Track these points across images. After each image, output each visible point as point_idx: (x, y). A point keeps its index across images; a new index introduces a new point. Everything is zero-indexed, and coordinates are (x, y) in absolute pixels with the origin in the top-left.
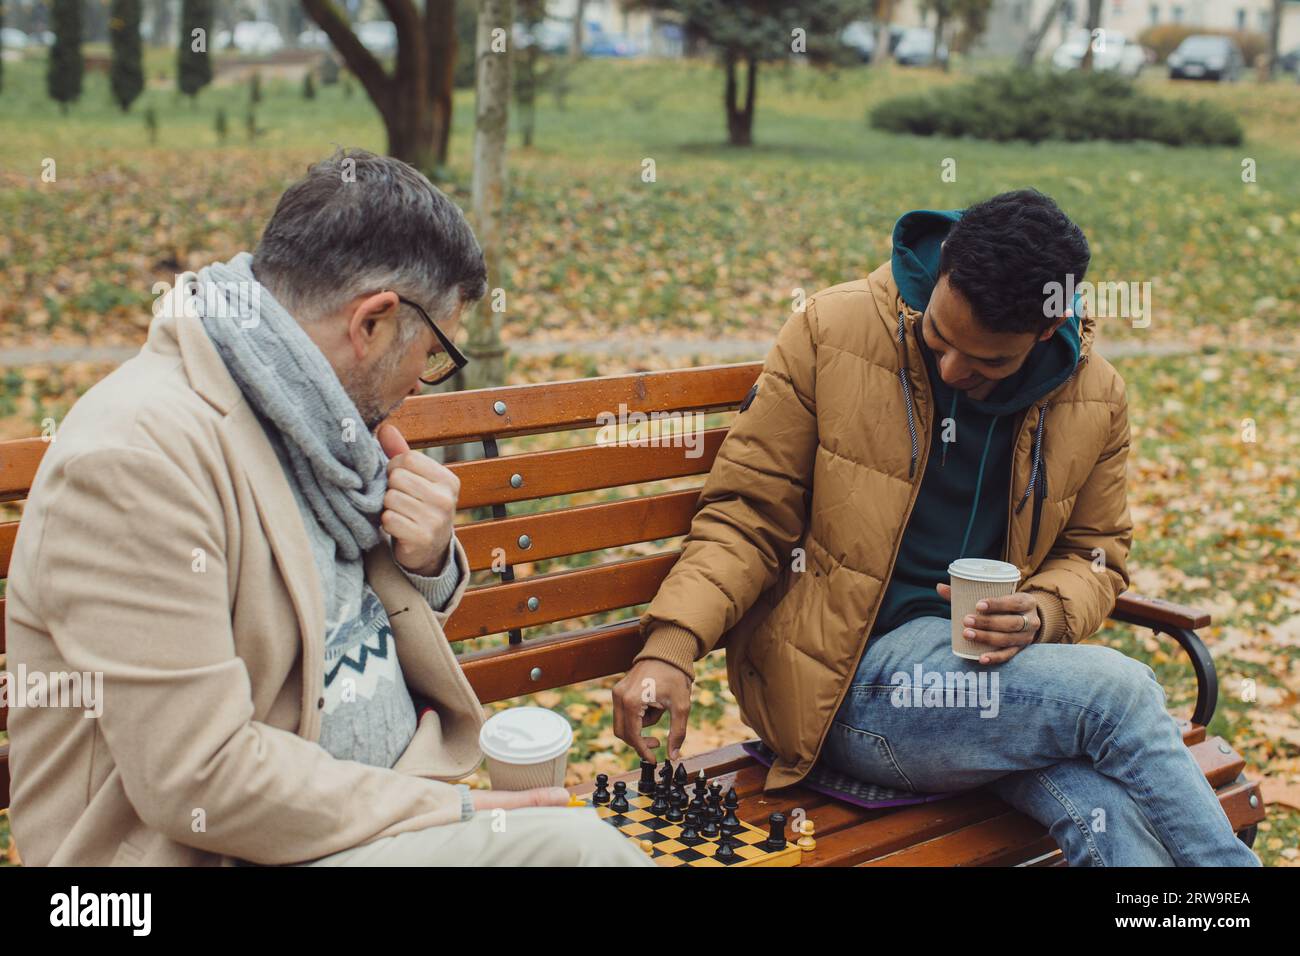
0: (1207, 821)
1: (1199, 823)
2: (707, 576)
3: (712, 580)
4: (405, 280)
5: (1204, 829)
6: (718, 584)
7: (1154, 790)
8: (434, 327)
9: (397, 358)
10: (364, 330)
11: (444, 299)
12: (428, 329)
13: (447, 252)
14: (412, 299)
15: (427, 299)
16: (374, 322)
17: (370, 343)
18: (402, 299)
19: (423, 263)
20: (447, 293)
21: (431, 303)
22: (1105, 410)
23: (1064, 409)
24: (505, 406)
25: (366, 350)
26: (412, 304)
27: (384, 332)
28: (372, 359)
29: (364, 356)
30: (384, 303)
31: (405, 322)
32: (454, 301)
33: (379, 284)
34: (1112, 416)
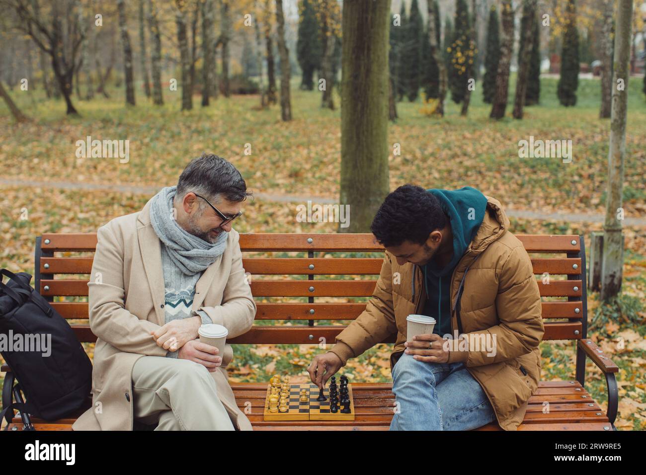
2: (359, 324)
3: (361, 326)
6: (363, 328)
8: (211, 205)
9: (200, 214)
10: (188, 204)
11: (214, 197)
12: (210, 206)
13: (211, 182)
14: (201, 196)
15: (206, 196)
16: (193, 202)
17: (191, 209)
18: (197, 195)
19: (202, 185)
20: (214, 195)
21: (208, 198)
22: (491, 272)
23: (473, 272)
24: (312, 240)
25: (190, 210)
26: (200, 197)
27: (195, 206)
28: (192, 214)
29: (190, 213)
30: (189, 196)
31: (201, 203)
32: (219, 199)
33: (191, 190)
34: (496, 275)
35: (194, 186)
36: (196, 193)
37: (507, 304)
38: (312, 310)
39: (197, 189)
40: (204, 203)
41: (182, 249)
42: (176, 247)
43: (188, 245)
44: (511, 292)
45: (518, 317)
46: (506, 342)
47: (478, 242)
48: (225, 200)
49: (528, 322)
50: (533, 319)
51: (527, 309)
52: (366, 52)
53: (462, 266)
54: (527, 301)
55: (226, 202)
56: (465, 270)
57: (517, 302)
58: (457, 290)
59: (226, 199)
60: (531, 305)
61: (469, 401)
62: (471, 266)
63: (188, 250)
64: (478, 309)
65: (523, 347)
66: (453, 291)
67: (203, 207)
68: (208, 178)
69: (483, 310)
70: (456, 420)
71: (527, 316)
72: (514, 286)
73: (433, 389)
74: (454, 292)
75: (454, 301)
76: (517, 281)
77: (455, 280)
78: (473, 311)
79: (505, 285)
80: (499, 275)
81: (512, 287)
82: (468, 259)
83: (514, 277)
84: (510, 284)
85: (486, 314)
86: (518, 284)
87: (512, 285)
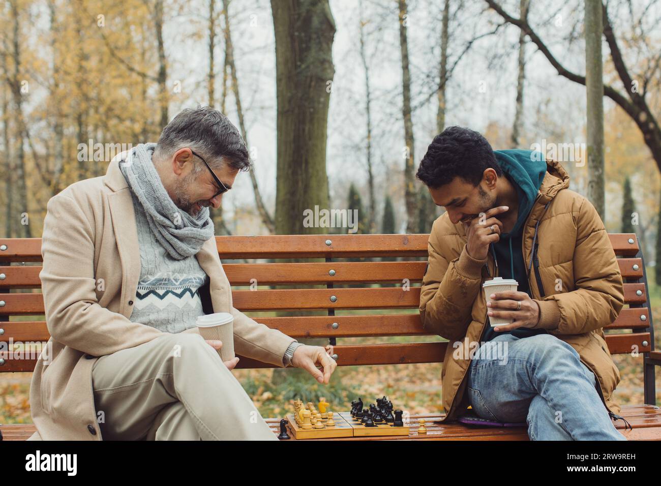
0: (582, 417)
1: (578, 417)
4: (195, 146)
5: (580, 421)
7: (554, 400)
8: (210, 169)
9: (194, 178)
10: (178, 163)
11: (215, 160)
12: (207, 170)
13: (216, 140)
14: (199, 154)
15: (205, 156)
16: (185, 162)
17: (182, 170)
18: (193, 153)
19: (204, 142)
20: (216, 157)
21: (208, 159)
22: (568, 218)
23: (546, 223)
24: (331, 242)
25: (179, 171)
26: (198, 156)
27: (188, 166)
28: (183, 176)
29: (180, 174)
30: (184, 152)
31: (197, 164)
32: (221, 163)
33: (186, 146)
34: (574, 218)
35: (192, 141)
36: (194, 150)
37: (587, 256)
38: (335, 324)
39: (196, 146)
40: (201, 164)
41: (173, 226)
42: (168, 222)
44: (591, 241)
45: (601, 270)
46: (594, 301)
47: (546, 190)
49: (611, 279)
50: (616, 274)
51: (609, 261)
52: (304, 166)
53: (533, 220)
54: (607, 253)
55: (228, 168)
56: (536, 225)
57: (598, 253)
58: (530, 249)
59: (229, 165)
60: (611, 259)
62: (542, 217)
63: (177, 228)
64: (559, 264)
66: (525, 252)
67: (198, 169)
68: (213, 135)
69: (564, 265)
71: (610, 270)
72: (593, 234)
74: (528, 252)
75: (529, 260)
76: (596, 227)
77: (526, 237)
78: (554, 265)
79: (584, 232)
80: (577, 219)
81: (590, 235)
82: (540, 208)
83: (591, 223)
84: (588, 231)
85: (566, 270)
86: (597, 231)
87: (590, 231)
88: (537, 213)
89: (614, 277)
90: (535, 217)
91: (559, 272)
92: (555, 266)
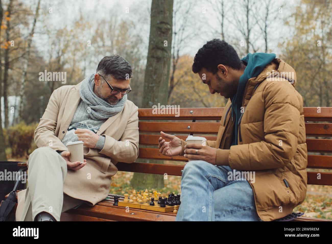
8: (106, 81)
9: (102, 87)
10: (96, 80)
11: (107, 76)
13: (106, 68)
16: (99, 79)
17: (98, 83)
18: (100, 75)
19: (102, 69)
22: (260, 94)
27: (100, 81)
29: (98, 86)
30: (97, 75)
32: (110, 78)
39: (100, 72)
40: (103, 79)
41: (91, 104)
42: (88, 102)
43: (95, 102)
48: (113, 79)
53: (247, 95)
54: (280, 117)
57: (273, 117)
60: (282, 122)
61: (242, 201)
63: (94, 105)
64: (251, 123)
65: (272, 155)
67: (103, 82)
68: (105, 65)
69: (255, 123)
70: (231, 214)
72: (272, 105)
73: (208, 183)
76: (275, 101)
79: (268, 104)
80: (264, 96)
81: (270, 105)
82: (250, 88)
83: (273, 98)
84: (270, 103)
85: (257, 127)
86: (275, 103)
87: (271, 103)
88: (249, 91)
89: (280, 133)
90: (248, 93)
91: (250, 127)
92: (249, 124)
